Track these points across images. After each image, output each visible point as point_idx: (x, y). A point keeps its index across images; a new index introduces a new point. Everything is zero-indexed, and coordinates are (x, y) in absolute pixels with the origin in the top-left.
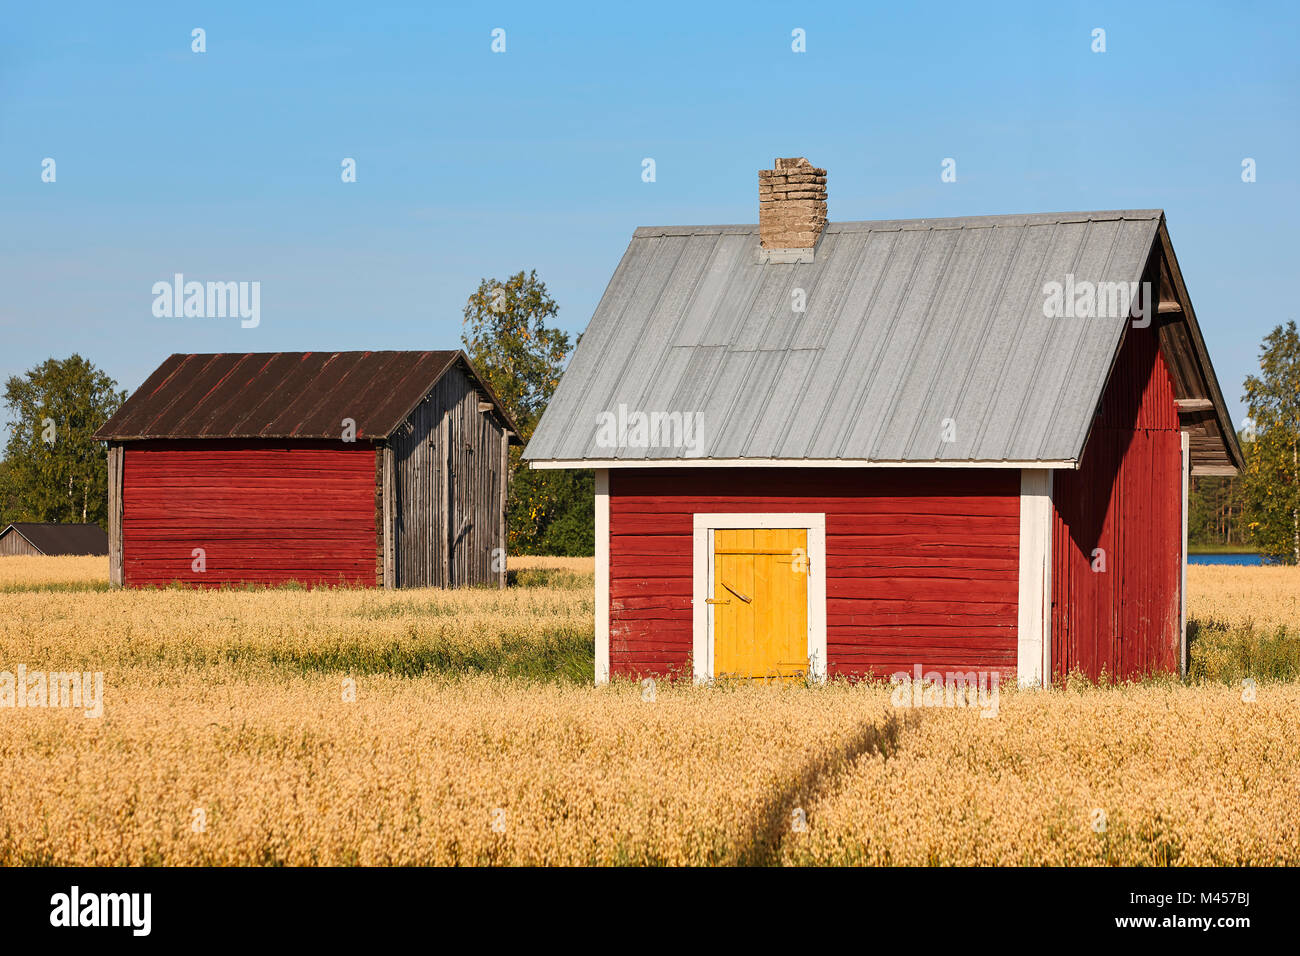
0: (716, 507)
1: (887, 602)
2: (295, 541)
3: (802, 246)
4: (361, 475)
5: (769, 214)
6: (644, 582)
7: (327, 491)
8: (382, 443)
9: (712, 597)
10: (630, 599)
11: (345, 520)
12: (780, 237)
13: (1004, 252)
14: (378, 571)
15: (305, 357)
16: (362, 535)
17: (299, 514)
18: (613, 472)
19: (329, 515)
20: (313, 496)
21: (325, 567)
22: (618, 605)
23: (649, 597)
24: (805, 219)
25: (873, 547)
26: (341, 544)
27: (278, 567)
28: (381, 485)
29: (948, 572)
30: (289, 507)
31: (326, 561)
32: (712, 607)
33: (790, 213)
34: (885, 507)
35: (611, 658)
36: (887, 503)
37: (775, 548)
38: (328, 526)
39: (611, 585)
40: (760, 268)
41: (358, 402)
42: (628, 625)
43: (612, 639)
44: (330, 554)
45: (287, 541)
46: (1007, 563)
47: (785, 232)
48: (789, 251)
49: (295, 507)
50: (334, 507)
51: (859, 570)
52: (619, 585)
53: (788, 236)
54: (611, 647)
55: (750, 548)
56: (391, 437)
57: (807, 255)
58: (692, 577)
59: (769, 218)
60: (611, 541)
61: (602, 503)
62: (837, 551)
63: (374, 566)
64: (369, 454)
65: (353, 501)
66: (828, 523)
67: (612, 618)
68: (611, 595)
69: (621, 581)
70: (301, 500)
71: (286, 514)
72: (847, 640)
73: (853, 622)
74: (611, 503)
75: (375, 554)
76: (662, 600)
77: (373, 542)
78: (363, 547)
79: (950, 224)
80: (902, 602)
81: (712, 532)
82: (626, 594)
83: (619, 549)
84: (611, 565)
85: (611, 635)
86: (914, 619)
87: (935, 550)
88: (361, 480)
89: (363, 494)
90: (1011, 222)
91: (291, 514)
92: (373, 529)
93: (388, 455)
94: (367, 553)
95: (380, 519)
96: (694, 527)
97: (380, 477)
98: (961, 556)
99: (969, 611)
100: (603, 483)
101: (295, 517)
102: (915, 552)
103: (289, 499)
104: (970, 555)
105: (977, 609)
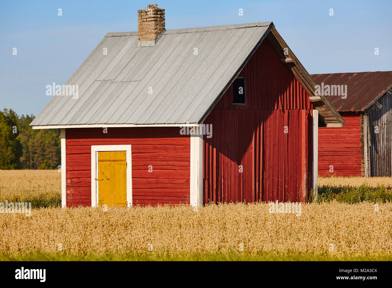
0: (98, 143)
1: (151, 179)
2: (329, 157)
3: (151, 40)
4: (355, 127)
5: (141, 27)
6: (77, 172)
7: (342, 135)
8: (363, 113)
9: (97, 178)
10: (73, 179)
11: (348, 147)
12: (144, 36)
13: (214, 40)
14: (362, 170)
15: (343, 75)
16: (356, 154)
17: (330, 145)
18: (66, 129)
19: (342, 145)
20: (335, 137)
21: (341, 168)
22: (69, 181)
23: (79, 178)
24: (152, 29)
25: (147, 158)
26: (347, 158)
27: (322, 168)
28: (363, 132)
29: (169, 167)
30: (326, 142)
31: (340, 166)
32: (97, 181)
33: (148, 26)
34: (150, 142)
35: (67, 202)
36: (150, 141)
37: (117, 158)
38: (342, 150)
39: (67, 173)
40: (137, 48)
41: (356, 95)
42: (72, 189)
43: (67, 195)
44: (343, 163)
45: (325, 157)
46: (187, 163)
47: (146, 34)
48: (147, 42)
49: (328, 142)
50: (344, 142)
51: (142, 167)
52: (69, 173)
53: (147, 36)
54: (67, 198)
55: (108, 158)
56: (366, 110)
57: (152, 43)
58: (91, 170)
59: (141, 29)
60: (66, 157)
61: (63, 142)
62: (136, 160)
63: (360, 168)
64: (357, 118)
65: (351, 139)
66: (132, 149)
67: (67, 186)
68: (67, 177)
69: (70, 172)
70: (330, 139)
71: (324, 145)
72: (139, 194)
73: (140, 187)
74: (66, 142)
75: (360, 162)
76: (82, 179)
77: (360, 157)
78: (356, 159)
79: (203, 29)
80: (156, 179)
81: (97, 152)
82: (72, 177)
83: (69, 160)
84: (67, 166)
85: (67, 193)
86: (159, 186)
87: (165, 159)
88: (355, 130)
89: (356, 136)
90: (222, 28)
91: (326, 145)
92: (360, 151)
93: (366, 119)
94: (358, 162)
95: (363, 147)
96: (92, 151)
97: (362, 128)
98: (173, 161)
99: (176, 182)
100: (63, 134)
101: (329, 146)
102: (159, 160)
103: (326, 138)
104: (176, 161)
105: (178, 181)
